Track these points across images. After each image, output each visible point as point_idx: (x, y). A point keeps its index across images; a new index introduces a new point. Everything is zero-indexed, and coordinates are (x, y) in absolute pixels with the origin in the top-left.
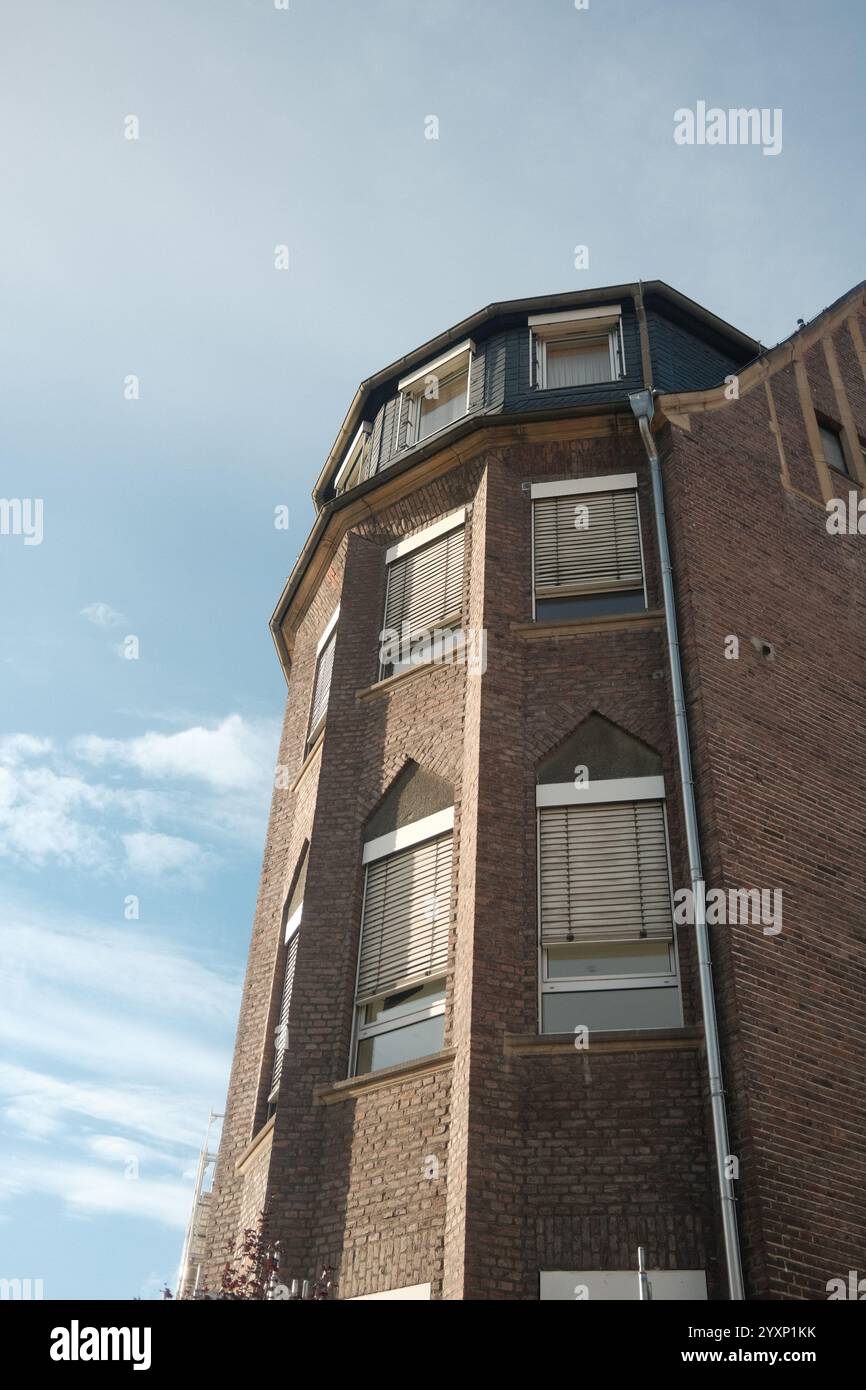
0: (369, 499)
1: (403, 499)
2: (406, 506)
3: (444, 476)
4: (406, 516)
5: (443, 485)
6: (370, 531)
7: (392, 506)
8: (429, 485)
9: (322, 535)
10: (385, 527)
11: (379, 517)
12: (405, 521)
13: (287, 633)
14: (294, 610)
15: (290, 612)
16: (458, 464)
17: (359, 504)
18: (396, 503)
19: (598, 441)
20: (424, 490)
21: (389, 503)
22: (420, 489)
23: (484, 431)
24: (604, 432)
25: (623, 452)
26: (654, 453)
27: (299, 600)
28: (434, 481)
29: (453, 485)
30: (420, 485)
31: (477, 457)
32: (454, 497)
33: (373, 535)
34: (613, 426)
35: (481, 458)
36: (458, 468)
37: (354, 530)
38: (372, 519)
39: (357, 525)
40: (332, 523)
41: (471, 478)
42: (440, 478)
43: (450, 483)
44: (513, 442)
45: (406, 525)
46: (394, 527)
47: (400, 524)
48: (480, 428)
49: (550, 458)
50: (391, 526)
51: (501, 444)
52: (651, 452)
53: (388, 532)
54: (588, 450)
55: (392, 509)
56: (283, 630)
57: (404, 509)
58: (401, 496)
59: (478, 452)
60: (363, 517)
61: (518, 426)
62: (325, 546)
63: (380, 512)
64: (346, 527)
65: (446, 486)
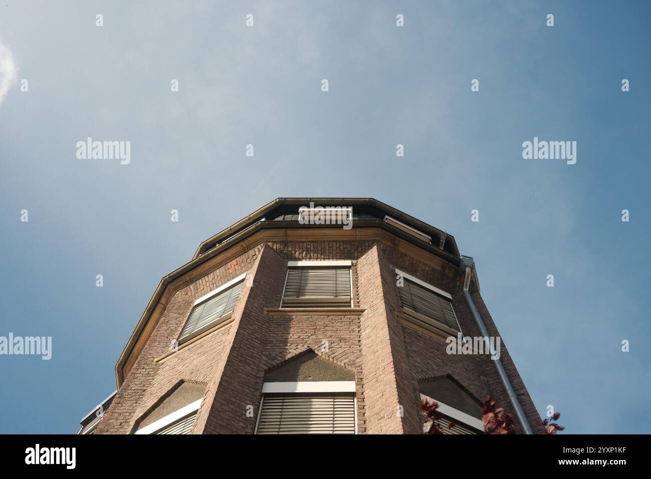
0: (289, 232)
1: (310, 242)
2: (311, 246)
3: (344, 242)
4: (308, 251)
5: (340, 246)
6: (280, 249)
7: (302, 242)
8: (330, 242)
9: (245, 239)
10: (291, 251)
11: (290, 244)
12: (306, 253)
13: (169, 290)
14: (187, 277)
15: (184, 277)
16: (355, 239)
17: (282, 232)
18: (305, 242)
19: (434, 270)
20: (327, 243)
21: (300, 240)
22: (324, 241)
23: (380, 229)
24: (438, 268)
25: (444, 282)
26: (468, 287)
27: (195, 273)
28: (336, 241)
29: (346, 248)
30: (325, 239)
31: (368, 241)
32: (344, 254)
33: (281, 252)
34: (443, 267)
35: (370, 242)
36: (353, 241)
37: (270, 244)
38: (285, 243)
39: (273, 242)
40: (257, 234)
41: (360, 249)
42: (340, 242)
43: (345, 246)
44: (390, 245)
45: (306, 255)
46: (297, 253)
47: (302, 253)
48: (379, 227)
49: (407, 263)
50: (296, 252)
51: (384, 242)
52: (467, 285)
53: (292, 254)
54: (428, 271)
55: (301, 244)
56: (169, 286)
57: (309, 247)
58: (311, 240)
59: (370, 239)
60: (279, 240)
61: (398, 238)
62: (241, 246)
63: (291, 242)
64: (265, 240)
65: (342, 247)
